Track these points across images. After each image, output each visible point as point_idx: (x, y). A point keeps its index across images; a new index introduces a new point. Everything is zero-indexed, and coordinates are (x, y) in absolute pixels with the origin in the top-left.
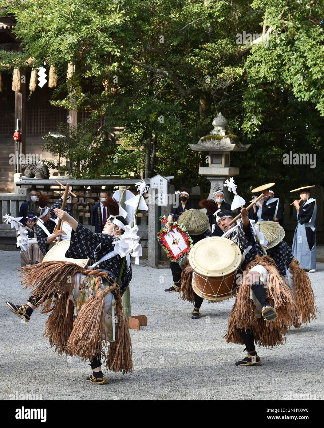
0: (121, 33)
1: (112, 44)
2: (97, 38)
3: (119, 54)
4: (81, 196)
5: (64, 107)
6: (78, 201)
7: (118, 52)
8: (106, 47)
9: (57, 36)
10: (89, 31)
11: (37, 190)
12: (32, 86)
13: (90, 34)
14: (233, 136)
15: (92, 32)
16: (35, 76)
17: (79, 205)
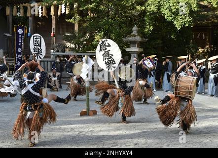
5: (71, 22)
11: (59, 57)
12: (59, 13)
14: (141, 35)
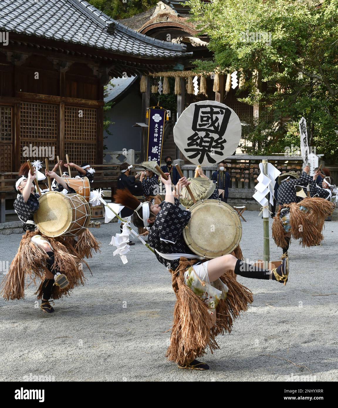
0: (285, 46)
1: (277, 54)
2: (265, 49)
3: (282, 61)
4: (256, 168)
5: (247, 103)
6: (254, 171)
7: (281, 60)
8: (272, 57)
9: (238, 49)
10: (260, 44)
12: (227, 88)
13: (260, 46)
15: (262, 45)
16: (230, 81)
17: (254, 174)
